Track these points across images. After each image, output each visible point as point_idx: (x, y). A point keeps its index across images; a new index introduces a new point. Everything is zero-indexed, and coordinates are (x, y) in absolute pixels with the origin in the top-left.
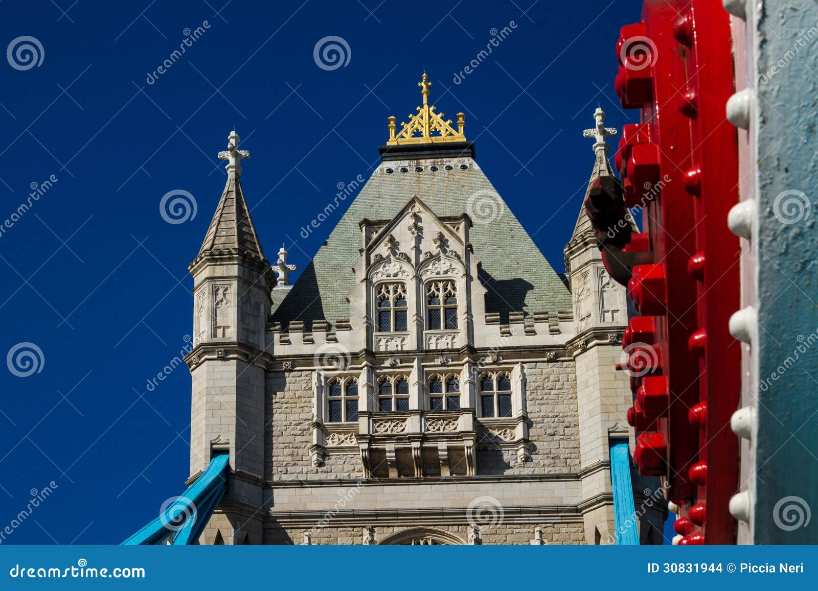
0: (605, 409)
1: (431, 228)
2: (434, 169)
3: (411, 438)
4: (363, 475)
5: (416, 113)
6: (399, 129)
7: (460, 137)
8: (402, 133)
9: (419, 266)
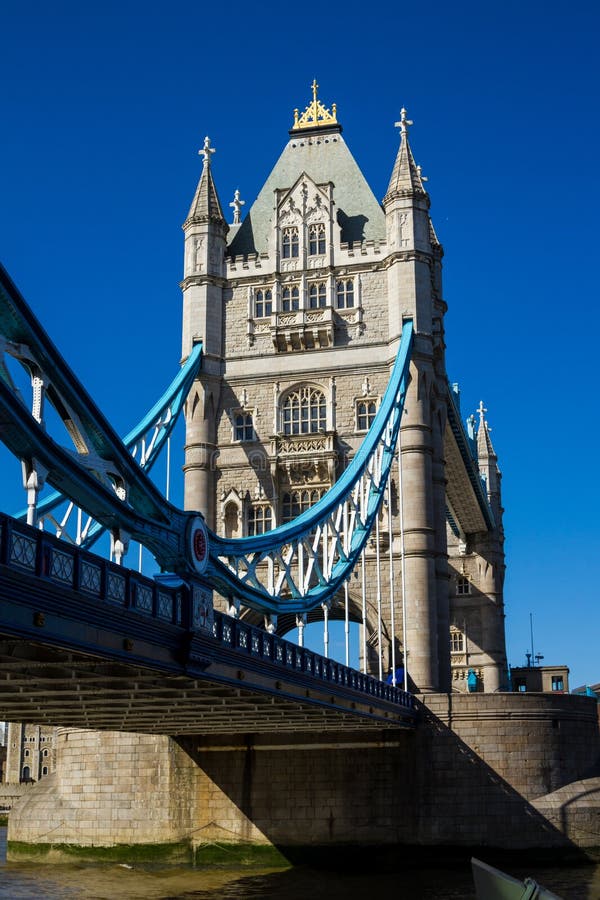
0: (402, 302)
1: (312, 191)
2: (319, 143)
3: (298, 327)
4: (273, 350)
5: (309, 106)
6: (300, 116)
7: (333, 121)
8: (302, 119)
9: (305, 216)
